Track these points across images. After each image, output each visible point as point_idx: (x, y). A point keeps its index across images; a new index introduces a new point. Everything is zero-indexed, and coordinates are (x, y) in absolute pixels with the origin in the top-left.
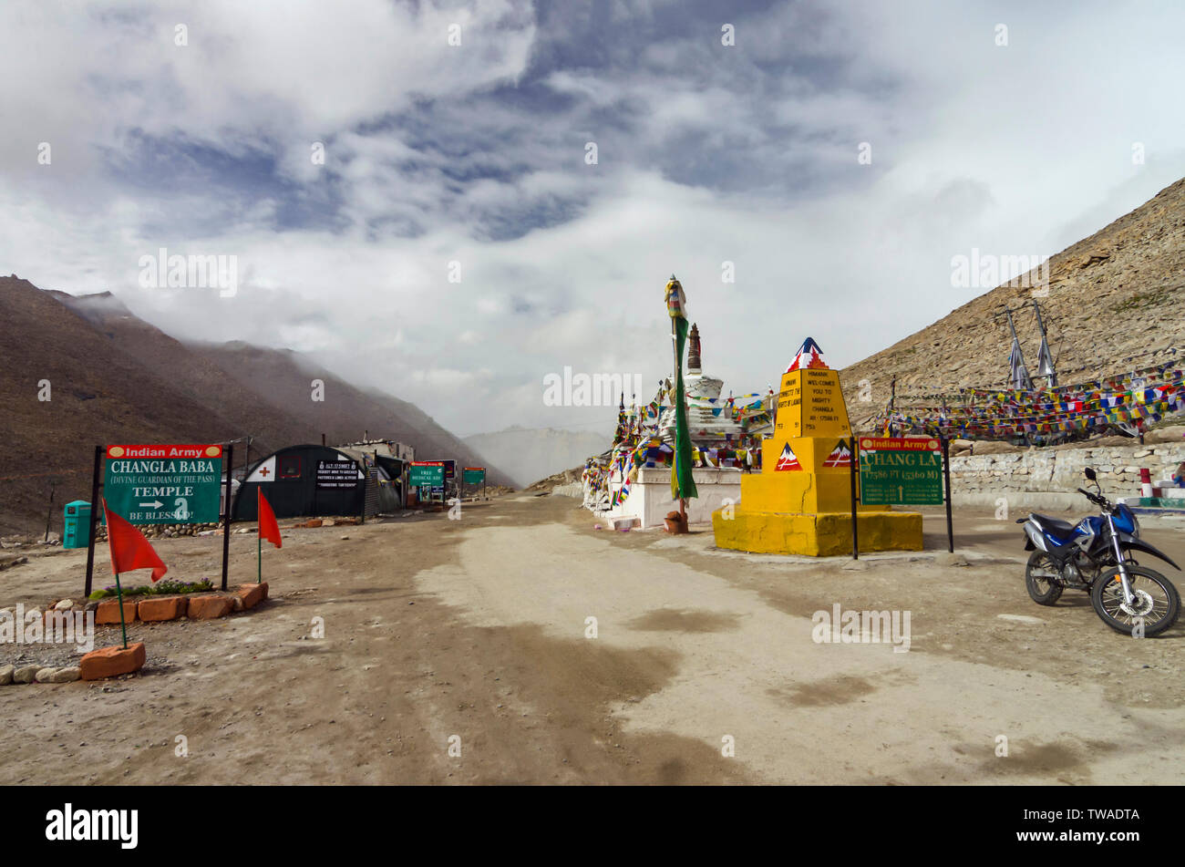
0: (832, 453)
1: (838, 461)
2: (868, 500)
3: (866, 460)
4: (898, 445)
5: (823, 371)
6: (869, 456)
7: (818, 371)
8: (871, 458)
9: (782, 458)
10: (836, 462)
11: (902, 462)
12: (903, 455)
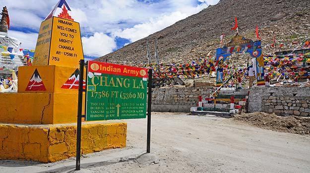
0: (70, 79)
1: (73, 84)
2: (92, 116)
3: (93, 81)
4: (119, 70)
5: (69, 22)
6: (96, 78)
7: (66, 21)
8: (97, 80)
9: (31, 81)
10: (72, 85)
11: (121, 85)
12: (122, 79)
